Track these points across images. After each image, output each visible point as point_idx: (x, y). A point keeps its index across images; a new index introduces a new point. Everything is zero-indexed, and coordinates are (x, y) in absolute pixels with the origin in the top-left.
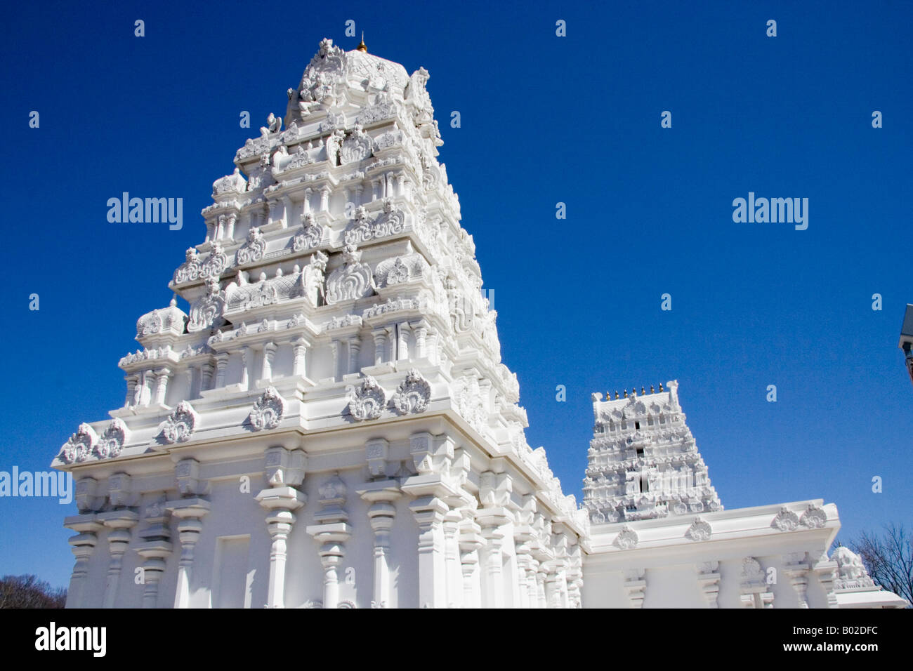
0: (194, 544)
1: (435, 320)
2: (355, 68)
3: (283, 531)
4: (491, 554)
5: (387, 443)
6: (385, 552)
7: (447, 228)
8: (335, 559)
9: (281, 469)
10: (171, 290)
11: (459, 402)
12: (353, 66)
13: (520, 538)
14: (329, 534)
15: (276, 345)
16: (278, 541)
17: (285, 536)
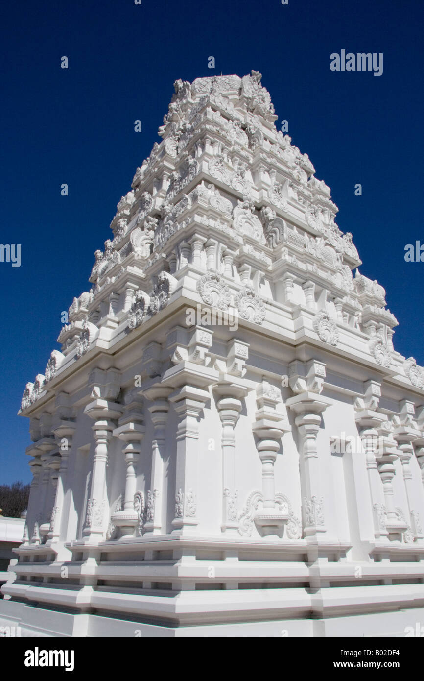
0: (68, 456)
1: (210, 232)
2: (197, 89)
3: (102, 437)
4: (306, 440)
5: (160, 345)
6: (158, 444)
7: (275, 174)
8: (131, 456)
9: (97, 385)
10: (90, 283)
11: (200, 290)
12: (195, 89)
13: (363, 423)
14: (123, 434)
15: (119, 294)
16: (99, 445)
17: (105, 441)
